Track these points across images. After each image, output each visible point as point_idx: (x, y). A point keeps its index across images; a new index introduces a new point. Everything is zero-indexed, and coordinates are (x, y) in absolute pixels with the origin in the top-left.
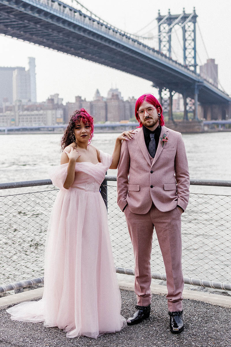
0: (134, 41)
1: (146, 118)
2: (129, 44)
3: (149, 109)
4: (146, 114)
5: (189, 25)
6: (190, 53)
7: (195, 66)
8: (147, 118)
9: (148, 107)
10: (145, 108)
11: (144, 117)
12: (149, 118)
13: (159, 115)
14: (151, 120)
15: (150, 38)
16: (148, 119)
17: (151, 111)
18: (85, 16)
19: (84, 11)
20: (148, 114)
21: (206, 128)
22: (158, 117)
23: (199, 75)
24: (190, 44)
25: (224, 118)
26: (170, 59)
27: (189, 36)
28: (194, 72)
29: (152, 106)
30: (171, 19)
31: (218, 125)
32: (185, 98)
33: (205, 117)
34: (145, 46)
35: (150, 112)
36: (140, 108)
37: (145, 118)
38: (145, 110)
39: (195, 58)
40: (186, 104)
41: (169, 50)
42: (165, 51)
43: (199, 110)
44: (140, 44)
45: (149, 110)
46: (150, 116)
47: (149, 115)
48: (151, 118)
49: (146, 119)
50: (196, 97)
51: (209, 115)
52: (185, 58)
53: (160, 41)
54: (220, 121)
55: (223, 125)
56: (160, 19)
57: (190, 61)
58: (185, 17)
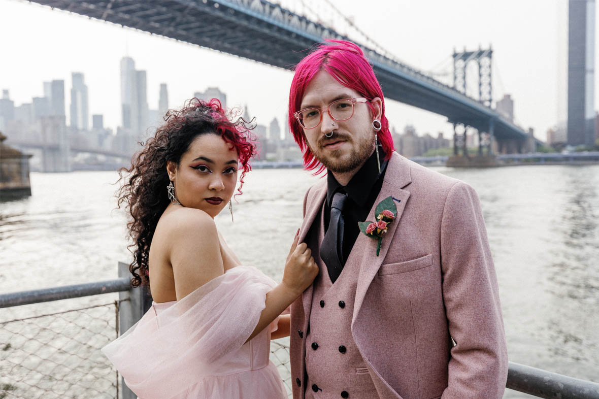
0: (428, 78)
1: (325, 138)
2: (424, 82)
3: (340, 103)
4: (327, 124)
5: (485, 61)
6: (485, 88)
7: (490, 101)
8: (329, 138)
9: (335, 96)
10: (324, 100)
11: (319, 132)
12: (338, 139)
13: (376, 125)
14: (346, 147)
15: (445, 75)
16: (332, 141)
17: (348, 112)
18: (379, 55)
19: (379, 51)
20: (333, 122)
21: (501, 163)
22: (375, 132)
23: (494, 111)
24: (485, 80)
25: (520, 152)
26: (464, 94)
27: (485, 71)
28: (490, 107)
29: (349, 92)
30: (466, 56)
31: (513, 159)
32: (480, 133)
33: (500, 150)
34: (439, 83)
35: (341, 114)
36: (307, 100)
37: (321, 137)
38: (325, 108)
39: (490, 93)
40: (480, 139)
41: (464, 86)
42: (460, 88)
43: (494, 145)
44: (434, 81)
45: (338, 107)
46: (341, 132)
47: (337, 127)
48: (347, 139)
49: (326, 142)
50: (491, 131)
51: (504, 149)
52: (480, 93)
53: (455, 78)
54: (516, 156)
55: (519, 160)
56: (455, 55)
57: (486, 96)
58: (480, 53)
